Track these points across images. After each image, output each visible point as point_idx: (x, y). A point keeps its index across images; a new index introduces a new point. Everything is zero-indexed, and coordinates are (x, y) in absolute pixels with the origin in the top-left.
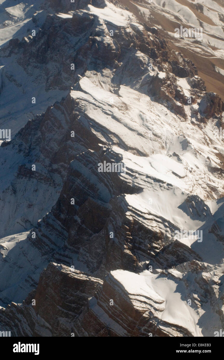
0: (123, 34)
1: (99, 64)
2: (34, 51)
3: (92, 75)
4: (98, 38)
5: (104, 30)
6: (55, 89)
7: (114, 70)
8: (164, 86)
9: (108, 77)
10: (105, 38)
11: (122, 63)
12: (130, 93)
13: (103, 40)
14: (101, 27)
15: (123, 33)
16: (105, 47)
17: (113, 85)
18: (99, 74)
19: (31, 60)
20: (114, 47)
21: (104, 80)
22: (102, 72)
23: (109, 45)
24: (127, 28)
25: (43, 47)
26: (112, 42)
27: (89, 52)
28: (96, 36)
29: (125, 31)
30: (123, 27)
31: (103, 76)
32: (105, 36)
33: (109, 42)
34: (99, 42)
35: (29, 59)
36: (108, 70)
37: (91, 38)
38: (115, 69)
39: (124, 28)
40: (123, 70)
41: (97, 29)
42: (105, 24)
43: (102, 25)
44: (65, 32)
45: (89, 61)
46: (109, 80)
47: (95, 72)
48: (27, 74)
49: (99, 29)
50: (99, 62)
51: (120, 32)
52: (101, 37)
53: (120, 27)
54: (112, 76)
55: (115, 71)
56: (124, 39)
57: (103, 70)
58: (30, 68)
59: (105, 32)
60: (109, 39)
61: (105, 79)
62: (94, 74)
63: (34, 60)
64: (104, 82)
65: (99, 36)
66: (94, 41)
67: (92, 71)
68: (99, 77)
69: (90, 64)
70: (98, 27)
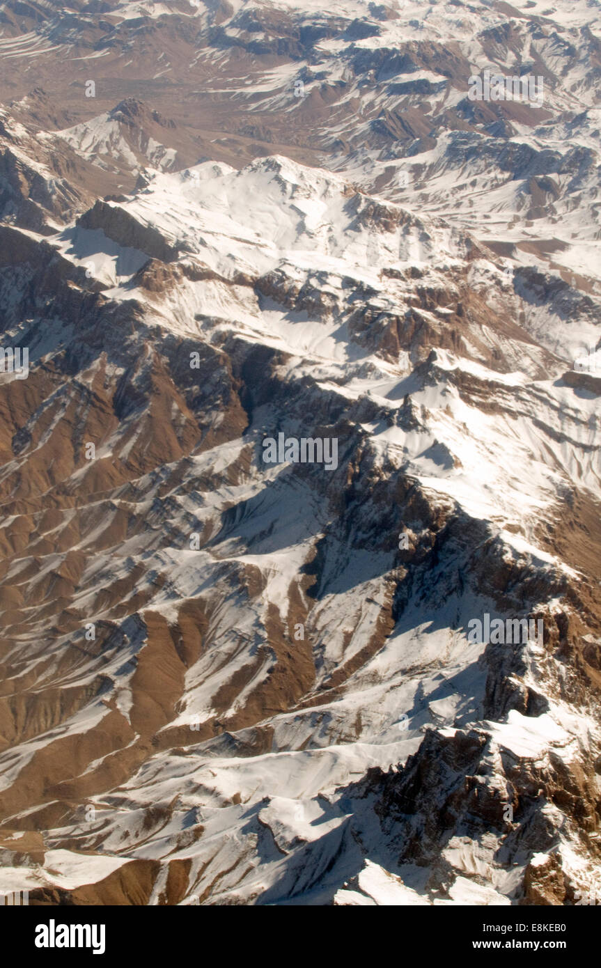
0: (529, 772)
1: (478, 825)
2: (397, 791)
3: (462, 844)
4: (480, 779)
5: (492, 764)
6: (411, 863)
7: (503, 836)
8: (541, 879)
9: (490, 849)
10: (492, 779)
11: (519, 824)
12: (471, 891)
13: (488, 782)
14: (489, 758)
15: (527, 770)
16: (489, 794)
17: (495, 864)
18: (475, 842)
19: (391, 807)
20: (506, 796)
21: (481, 855)
22: (480, 840)
23: (496, 791)
24: (537, 760)
25: (412, 785)
26: (504, 785)
27: (464, 801)
28: (478, 774)
29: (532, 765)
30: (530, 758)
31: (481, 846)
32: (493, 775)
33: (497, 786)
34: (482, 784)
35: (390, 804)
36: (493, 835)
37: (469, 779)
38: (504, 833)
39: (531, 761)
40: (518, 837)
41: (482, 762)
42: (500, 752)
43: (491, 754)
44: (443, 762)
45: (461, 818)
46: (491, 854)
47: (468, 839)
48: (383, 830)
49: (486, 761)
50: (478, 820)
51: (523, 768)
52: (486, 776)
53: (524, 758)
54: (498, 847)
55: (505, 839)
56: (527, 781)
57: (483, 836)
58: (388, 820)
59: (493, 768)
60: (498, 781)
61: (484, 853)
62: (465, 843)
63: (397, 808)
64: (480, 858)
65: (482, 773)
66: (474, 783)
67: (462, 838)
68: (474, 848)
69: (462, 824)
70: (485, 757)
